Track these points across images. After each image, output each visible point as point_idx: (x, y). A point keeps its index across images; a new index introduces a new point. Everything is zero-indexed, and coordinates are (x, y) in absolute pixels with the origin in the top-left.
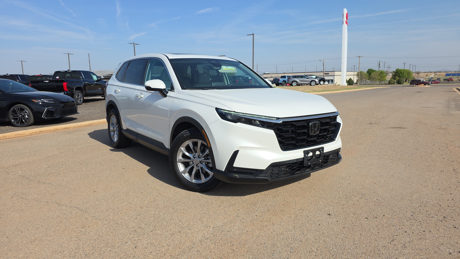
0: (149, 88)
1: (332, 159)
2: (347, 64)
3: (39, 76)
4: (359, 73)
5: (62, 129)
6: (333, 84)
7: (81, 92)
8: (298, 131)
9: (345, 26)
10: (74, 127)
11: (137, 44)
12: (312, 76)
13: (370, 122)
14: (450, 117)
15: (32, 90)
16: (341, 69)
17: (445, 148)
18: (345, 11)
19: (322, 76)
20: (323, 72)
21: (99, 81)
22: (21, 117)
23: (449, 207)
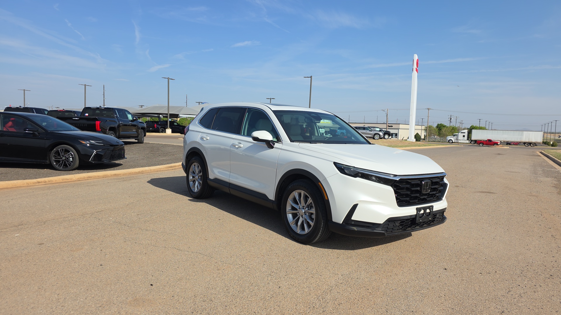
0: (256, 139)
1: (438, 218)
2: (416, 116)
3: (62, 111)
4: (427, 127)
5: (111, 176)
6: (397, 139)
7: (114, 133)
8: (413, 189)
9: (415, 74)
10: (124, 174)
11: (171, 79)
12: (375, 129)
13: (456, 185)
14: (539, 184)
15: (73, 129)
16: (409, 122)
17: (540, 216)
18: (416, 57)
19: (384, 129)
20: (386, 124)
21: (134, 121)
22: (65, 159)
23: (553, 267)
